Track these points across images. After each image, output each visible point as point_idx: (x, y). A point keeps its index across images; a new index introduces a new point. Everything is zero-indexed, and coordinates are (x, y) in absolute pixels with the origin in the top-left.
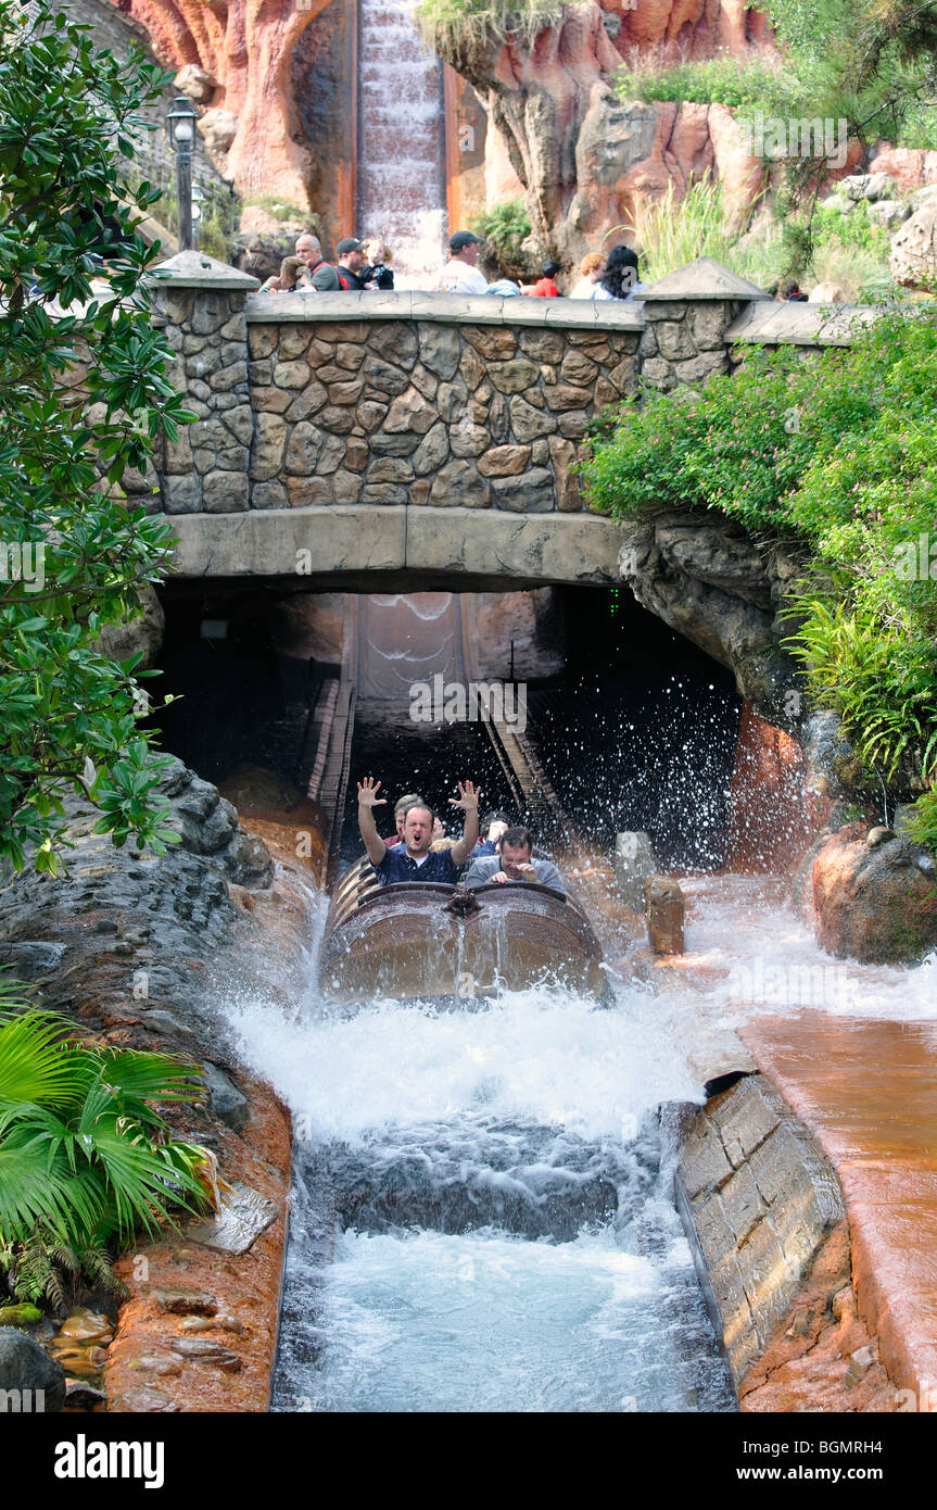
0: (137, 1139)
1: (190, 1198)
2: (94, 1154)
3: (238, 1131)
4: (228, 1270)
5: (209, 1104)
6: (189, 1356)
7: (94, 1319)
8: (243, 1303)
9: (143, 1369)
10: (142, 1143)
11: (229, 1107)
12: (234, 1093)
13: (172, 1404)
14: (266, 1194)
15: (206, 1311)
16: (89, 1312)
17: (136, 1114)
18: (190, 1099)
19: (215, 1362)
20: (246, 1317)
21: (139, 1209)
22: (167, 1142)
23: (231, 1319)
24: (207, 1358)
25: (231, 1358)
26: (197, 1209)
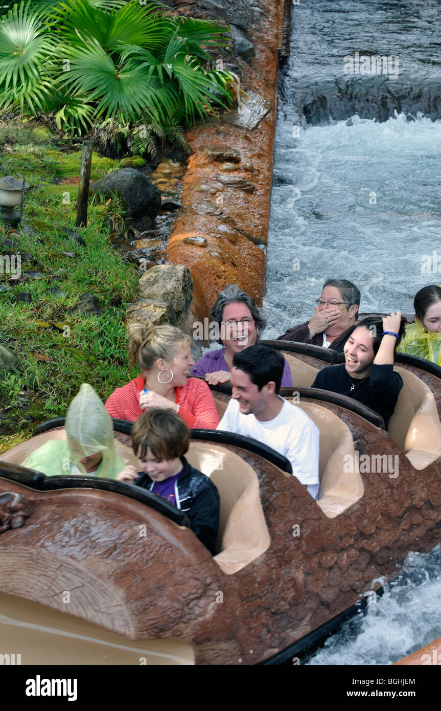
0: (196, 68)
1: (224, 99)
2: (173, 74)
3: (249, 62)
4: (246, 138)
5: (233, 49)
6: (227, 184)
7: (174, 165)
8: (254, 156)
9: (202, 191)
10: (199, 69)
11: (244, 49)
12: (247, 42)
13: (218, 210)
14: (265, 96)
15: (236, 160)
16: (171, 161)
17: (195, 53)
18: (224, 45)
19: (241, 187)
20: (256, 163)
21: (197, 105)
22: (211, 69)
23: (248, 164)
24: (236, 186)
25: (249, 185)
26: (228, 105)
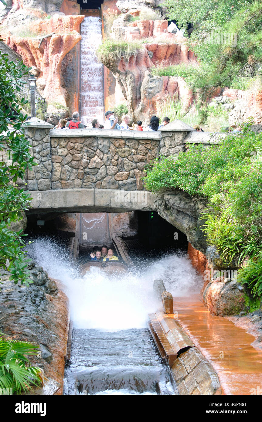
0: (21, 366)
1: (36, 382)
2: (10, 370)
3: (49, 363)
11: (46, 356)
12: (48, 353)
14: (57, 380)
17: (21, 358)
18: (36, 354)
21: (22, 385)
22: (30, 367)
26: (38, 385)
